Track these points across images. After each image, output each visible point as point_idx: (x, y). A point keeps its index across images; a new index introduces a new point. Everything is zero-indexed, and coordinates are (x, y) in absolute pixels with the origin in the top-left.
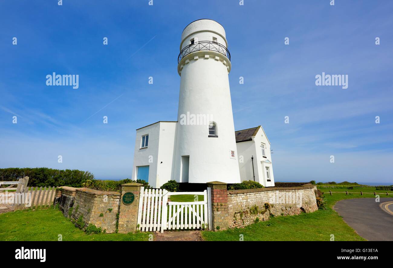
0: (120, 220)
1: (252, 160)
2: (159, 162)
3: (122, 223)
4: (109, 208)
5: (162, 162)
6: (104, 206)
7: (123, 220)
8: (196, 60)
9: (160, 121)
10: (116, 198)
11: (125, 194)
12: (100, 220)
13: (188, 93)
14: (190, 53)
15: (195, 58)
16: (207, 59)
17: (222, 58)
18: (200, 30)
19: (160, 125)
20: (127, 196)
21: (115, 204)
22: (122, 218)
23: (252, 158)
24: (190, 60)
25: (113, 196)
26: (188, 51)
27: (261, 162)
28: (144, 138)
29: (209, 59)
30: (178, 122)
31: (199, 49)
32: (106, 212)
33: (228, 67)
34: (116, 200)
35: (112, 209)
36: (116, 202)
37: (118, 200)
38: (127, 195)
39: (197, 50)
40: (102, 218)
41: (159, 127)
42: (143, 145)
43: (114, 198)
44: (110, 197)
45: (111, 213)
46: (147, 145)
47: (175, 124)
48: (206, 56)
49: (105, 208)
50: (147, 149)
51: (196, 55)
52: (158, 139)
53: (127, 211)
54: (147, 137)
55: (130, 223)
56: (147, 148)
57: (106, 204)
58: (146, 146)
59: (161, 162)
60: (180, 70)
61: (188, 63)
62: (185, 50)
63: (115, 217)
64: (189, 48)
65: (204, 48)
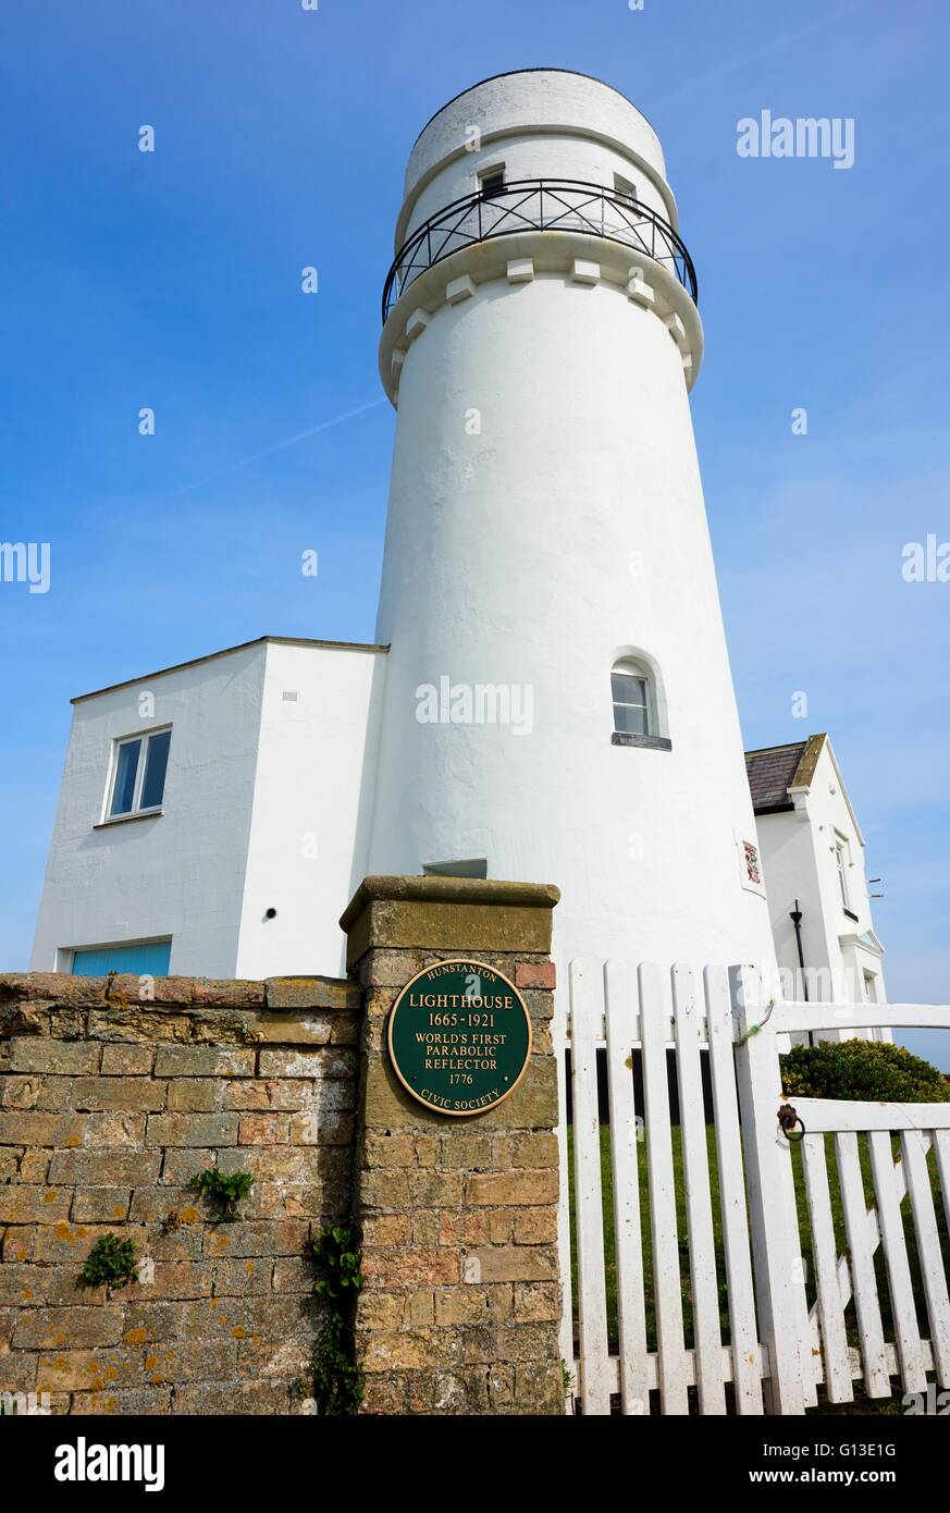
0: (377, 1313)
1: (797, 927)
2: (252, 911)
3: (409, 1358)
4: (206, 1162)
5: (271, 913)
6: (136, 1145)
7: (421, 1318)
8: (521, 281)
9: (264, 639)
10: (289, 1046)
11: (422, 986)
12: (90, 1337)
13: (470, 469)
14: (481, 240)
15: (511, 272)
16: (587, 283)
17: (667, 299)
18: (539, 123)
19: (263, 665)
20: (441, 1011)
21: (269, 1122)
22: (399, 1292)
23: (796, 916)
24: (477, 284)
25: (248, 1020)
26: (471, 228)
27: (840, 939)
28: (129, 751)
29: (598, 288)
30: (386, 649)
31: (538, 223)
32: (171, 1223)
33: (688, 362)
34: (289, 1070)
35: (240, 1184)
36: (283, 1096)
37: (312, 1064)
38: (442, 1000)
39: (529, 225)
40: (114, 1308)
41: (262, 675)
42: (123, 801)
43: (259, 1046)
44: (206, 1033)
45: (233, 1229)
46: (154, 794)
47: (367, 661)
48: (584, 268)
49: (150, 1166)
50: (160, 820)
51: (521, 252)
52: (252, 752)
53: (449, 1194)
54: (160, 744)
55: (502, 1352)
56: (158, 815)
57: (166, 1120)
58: (145, 804)
59: (264, 913)
60: (398, 341)
61: (464, 297)
62: (450, 224)
63: (286, 1280)
64: (475, 212)
65: (572, 221)
